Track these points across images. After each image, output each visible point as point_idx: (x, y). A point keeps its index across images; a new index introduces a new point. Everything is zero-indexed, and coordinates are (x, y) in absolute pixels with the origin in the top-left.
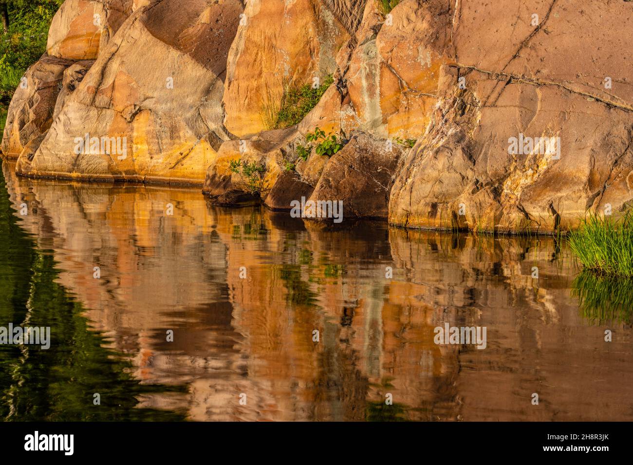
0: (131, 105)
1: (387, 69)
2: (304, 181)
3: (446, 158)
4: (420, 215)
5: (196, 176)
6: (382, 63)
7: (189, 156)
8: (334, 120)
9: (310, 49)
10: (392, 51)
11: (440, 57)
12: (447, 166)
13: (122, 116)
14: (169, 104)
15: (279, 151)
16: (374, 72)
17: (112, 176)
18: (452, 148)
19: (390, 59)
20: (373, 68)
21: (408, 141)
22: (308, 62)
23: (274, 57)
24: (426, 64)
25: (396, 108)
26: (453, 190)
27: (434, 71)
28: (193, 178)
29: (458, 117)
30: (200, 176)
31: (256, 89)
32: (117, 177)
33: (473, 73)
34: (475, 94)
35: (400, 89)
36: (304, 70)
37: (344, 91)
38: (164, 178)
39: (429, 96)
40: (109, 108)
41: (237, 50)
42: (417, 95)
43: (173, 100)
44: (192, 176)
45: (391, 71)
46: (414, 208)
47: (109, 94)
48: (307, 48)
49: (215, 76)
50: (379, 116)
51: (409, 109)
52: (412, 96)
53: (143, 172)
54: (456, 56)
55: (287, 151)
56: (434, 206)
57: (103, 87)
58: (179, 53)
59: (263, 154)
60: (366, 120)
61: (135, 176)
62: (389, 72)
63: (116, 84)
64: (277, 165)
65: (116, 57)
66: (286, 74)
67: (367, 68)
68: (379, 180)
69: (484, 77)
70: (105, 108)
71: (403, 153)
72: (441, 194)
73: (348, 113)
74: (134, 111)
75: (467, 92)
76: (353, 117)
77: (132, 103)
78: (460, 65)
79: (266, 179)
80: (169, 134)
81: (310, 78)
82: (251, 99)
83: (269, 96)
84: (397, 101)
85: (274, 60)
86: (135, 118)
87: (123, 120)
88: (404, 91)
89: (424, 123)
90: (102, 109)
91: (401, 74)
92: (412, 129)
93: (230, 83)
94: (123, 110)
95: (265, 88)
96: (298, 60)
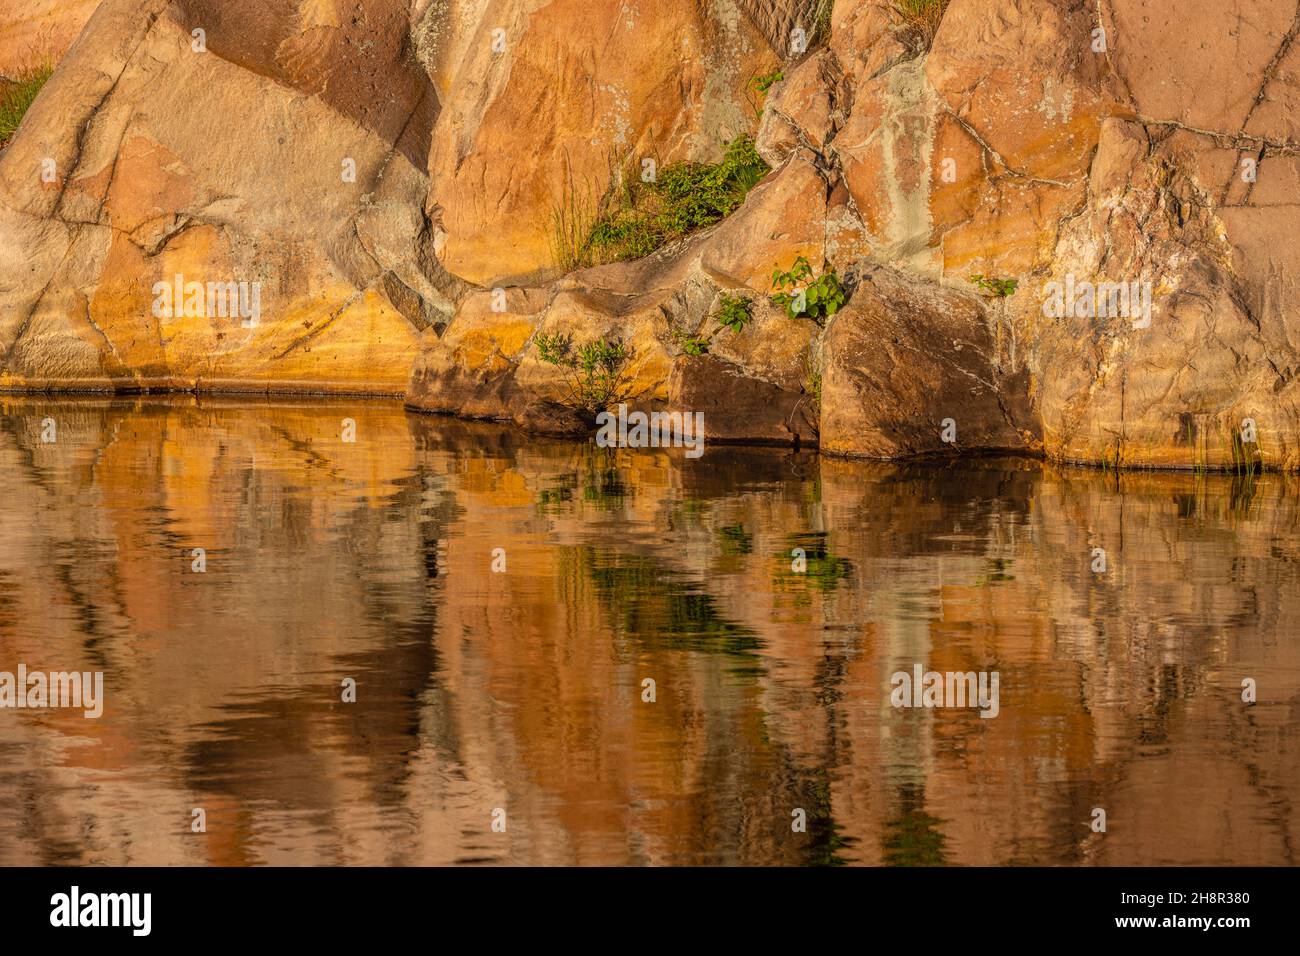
0: (164, 216)
1: (955, 128)
2: (758, 377)
3: (1202, 317)
4: (1153, 439)
5: (343, 374)
6: (943, 115)
7: (329, 329)
8: (809, 240)
9: (681, 83)
10: (973, 88)
11: (1095, 100)
12: (1203, 334)
13: (133, 242)
14: (278, 212)
15: (658, 312)
16: (918, 133)
17: (108, 380)
18: (1207, 295)
19: (967, 106)
20: (917, 124)
21: (997, 283)
22: (675, 113)
23: (590, 101)
24: (1059, 116)
25: (967, 211)
26: (1218, 384)
27: (1077, 130)
28: (336, 378)
29: (1177, 229)
30: (356, 374)
31: (535, 175)
32: (121, 383)
33: (1179, 135)
34: (1195, 180)
35: (982, 171)
36: (665, 131)
37: (832, 176)
38: (253, 381)
39: (1052, 186)
40: (97, 224)
41: (486, 85)
42: (1022, 184)
43: (288, 202)
44: (333, 373)
45: (966, 132)
46: (1135, 425)
47: (99, 192)
48: (675, 83)
49: (388, 146)
50: (924, 231)
51: (1000, 213)
52: (1011, 185)
53: (193, 369)
54: (1132, 100)
55: (673, 311)
56: (1186, 419)
57: (81, 175)
58: (294, 93)
59: (615, 320)
60: (889, 240)
61: (166, 378)
62: (959, 134)
63: (122, 167)
64: (656, 344)
65: (113, 103)
66: (620, 140)
67: (902, 126)
68: (970, 368)
69: (1206, 144)
70: (89, 223)
71: (988, 309)
72: (1193, 393)
73: (845, 224)
74: (171, 229)
75: (1177, 176)
76: (857, 234)
77: (171, 211)
78: (1144, 118)
79: (624, 375)
80: (276, 281)
81: (678, 148)
82: (517, 195)
83: (569, 189)
84: (971, 196)
85: (589, 109)
86: (171, 244)
87: (134, 250)
88: (993, 175)
89: (1038, 244)
90: (81, 225)
91: (992, 138)
92: (1006, 256)
93: (461, 161)
94: (139, 227)
95: (561, 172)
96: (651, 108)
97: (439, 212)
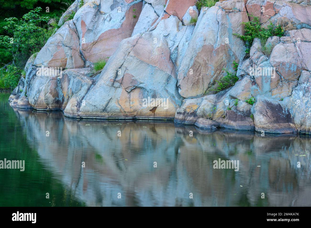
2: (241, 114)
10: (279, 66)
13: (126, 91)
15: (222, 103)
22: (222, 70)
23: (207, 67)
24: (294, 70)
25: (276, 86)
27: (297, 73)
31: (197, 80)
36: (220, 73)
37: (253, 80)
39: (292, 82)
40: (120, 87)
41: (189, 65)
42: (286, 82)
45: (277, 73)
47: (120, 82)
48: (222, 65)
49: (170, 75)
50: (269, 89)
51: (282, 87)
52: (284, 82)
53: (136, 112)
54: (307, 67)
57: (117, 79)
59: (214, 104)
60: (263, 91)
63: (124, 78)
65: (123, 67)
66: (212, 74)
71: (280, 103)
74: (133, 89)
77: (133, 85)
81: (222, 75)
82: (194, 83)
83: (203, 82)
84: (277, 84)
85: (207, 69)
86: (132, 91)
87: (126, 92)
88: (281, 80)
89: (289, 92)
90: (117, 88)
91: (282, 74)
92: (283, 94)
93: (184, 77)
94: (127, 88)
95: (202, 79)
96: (218, 68)
97: (180, 86)
